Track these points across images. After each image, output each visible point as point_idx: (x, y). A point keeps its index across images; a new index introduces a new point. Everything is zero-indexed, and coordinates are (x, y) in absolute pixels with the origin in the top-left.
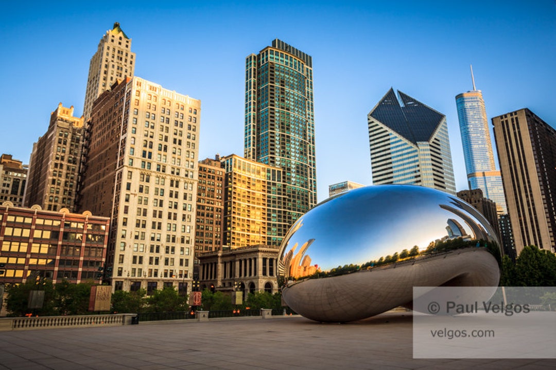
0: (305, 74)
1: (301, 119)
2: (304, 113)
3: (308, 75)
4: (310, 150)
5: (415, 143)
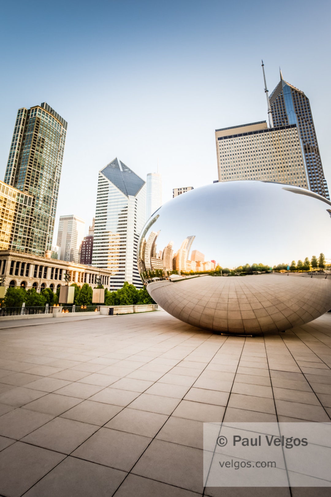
1: (53, 163)
2: (56, 160)
3: (63, 134)
4: (55, 187)
5: (127, 195)
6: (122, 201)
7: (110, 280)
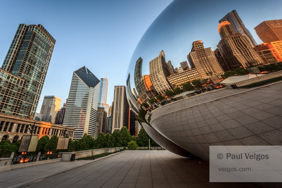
0: (51, 45)
1: (43, 62)
2: (45, 61)
3: (52, 47)
4: (43, 77)
5: (89, 87)
6: (86, 89)
7: (74, 134)
